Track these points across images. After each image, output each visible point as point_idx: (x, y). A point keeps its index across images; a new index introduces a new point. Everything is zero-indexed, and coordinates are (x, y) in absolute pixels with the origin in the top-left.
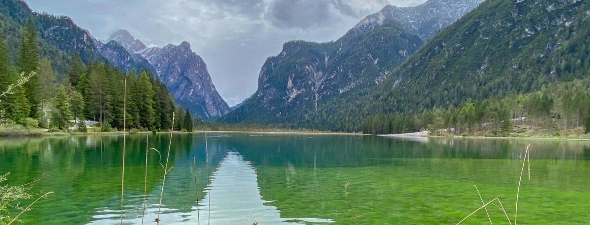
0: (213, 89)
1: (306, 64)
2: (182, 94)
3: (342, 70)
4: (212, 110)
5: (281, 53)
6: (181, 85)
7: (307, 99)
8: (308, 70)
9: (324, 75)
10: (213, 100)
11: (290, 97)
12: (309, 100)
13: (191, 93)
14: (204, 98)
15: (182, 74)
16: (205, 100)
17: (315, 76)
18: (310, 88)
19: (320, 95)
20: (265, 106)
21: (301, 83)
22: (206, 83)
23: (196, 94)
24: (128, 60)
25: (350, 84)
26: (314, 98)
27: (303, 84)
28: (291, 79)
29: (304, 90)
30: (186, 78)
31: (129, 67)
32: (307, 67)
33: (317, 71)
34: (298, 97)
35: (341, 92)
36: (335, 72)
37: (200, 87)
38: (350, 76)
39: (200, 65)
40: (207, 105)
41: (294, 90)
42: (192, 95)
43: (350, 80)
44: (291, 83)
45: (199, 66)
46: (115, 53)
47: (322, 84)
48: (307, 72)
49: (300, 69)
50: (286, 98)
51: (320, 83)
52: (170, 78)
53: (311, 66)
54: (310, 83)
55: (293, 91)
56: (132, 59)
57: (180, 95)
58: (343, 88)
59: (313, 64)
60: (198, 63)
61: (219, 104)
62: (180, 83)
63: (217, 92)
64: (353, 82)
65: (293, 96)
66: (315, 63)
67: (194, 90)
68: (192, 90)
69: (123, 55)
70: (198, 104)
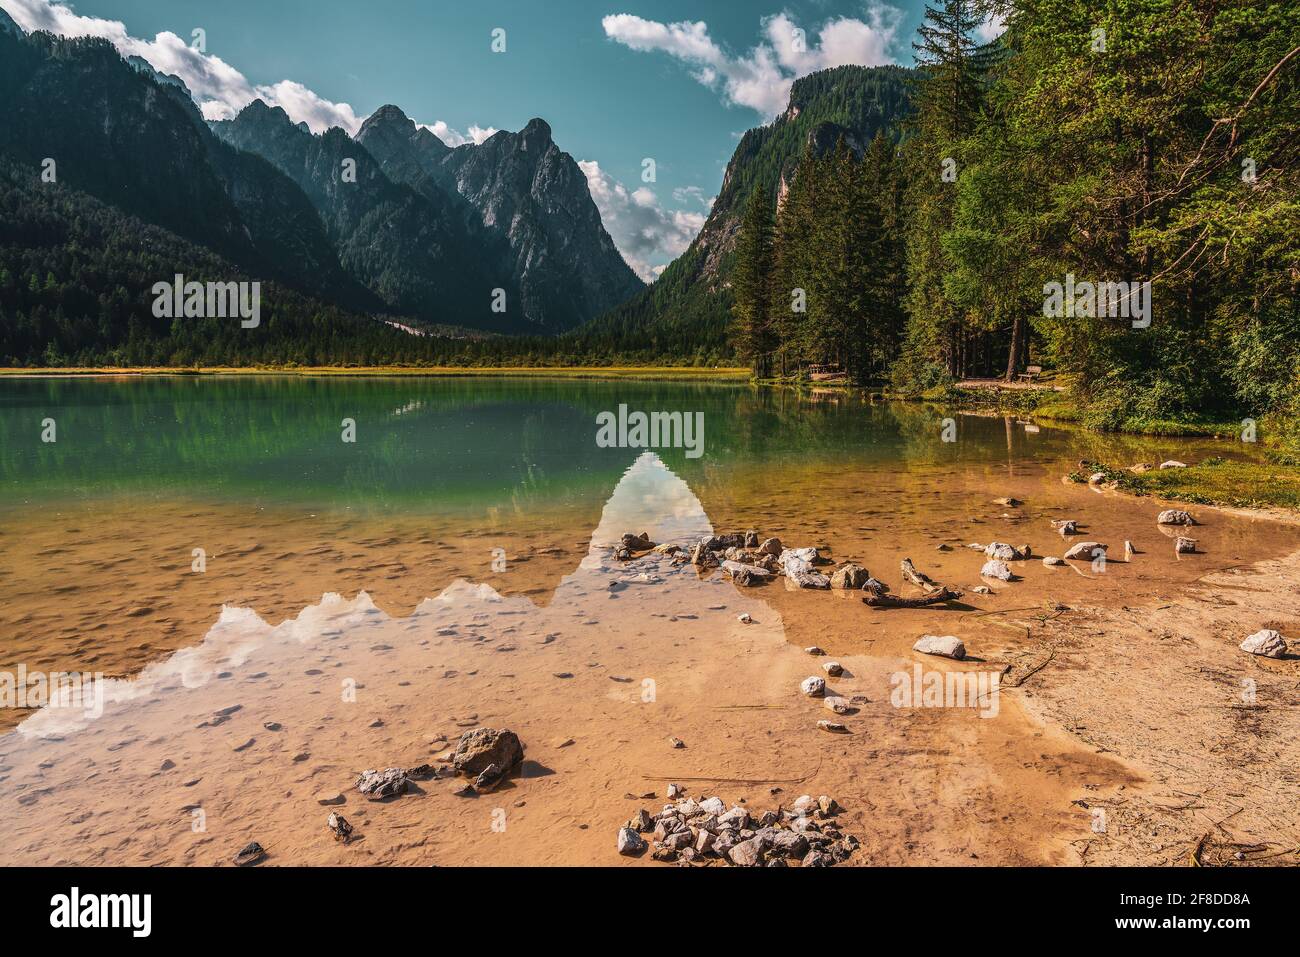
0: (604, 247)
5: (784, 115)
10: (605, 277)
13: (541, 260)
14: (577, 272)
16: (580, 280)
22: (584, 229)
37: (566, 242)
39: (568, 179)
40: (586, 293)
45: (565, 181)
56: (383, 175)
63: (617, 254)
67: (550, 252)
70: (558, 290)
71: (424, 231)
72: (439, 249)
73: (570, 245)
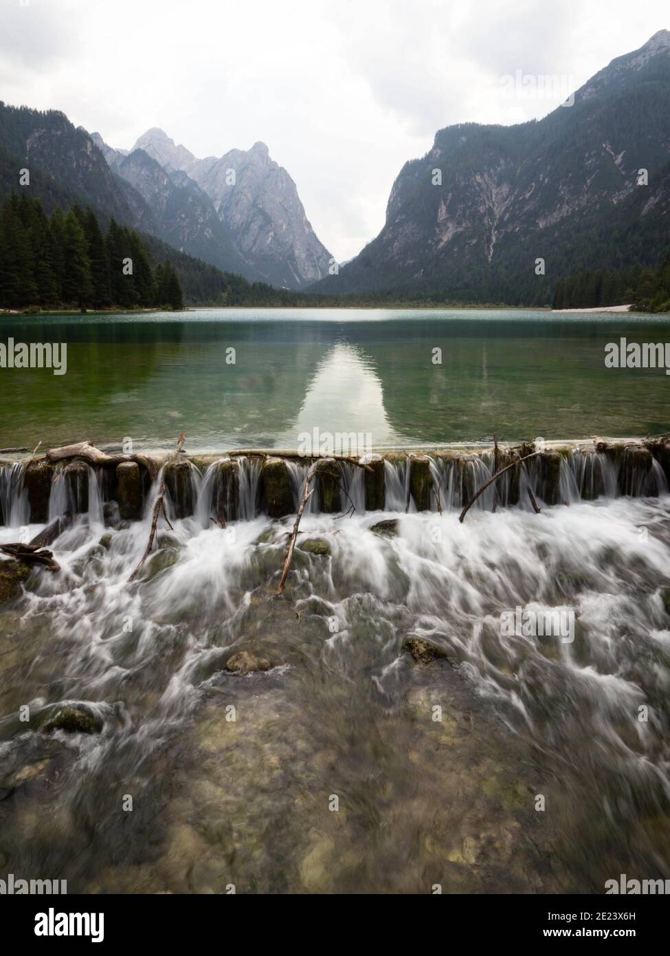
0: (307, 230)
1: (475, 173)
2: (255, 242)
3: (546, 181)
4: (306, 268)
5: (431, 153)
6: (253, 224)
7: (474, 241)
8: (479, 184)
9: (511, 192)
10: (308, 250)
11: (441, 240)
12: (477, 245)
13: (270, 239)
14: (291, 247)
15: (254, 205)
16: (293, 252)
17: (494, 196)
18: (481, 220)
19: (500, 233)
20: (396, 258)
21: (464, 211)
22: (294, 218)
23: (277, 240)
24: (165, 183)
25: (560, 209)
26: (489, 240)
27: (468, 213)
28: (445, 204)
29: (469, 225)
30: (262, 212)
31: (166, 198)
32: (478, 177)
33: (499, 185)
34: (456, 238)
35: (541, 226)
36: (534, 184)
38: (562, 193)
39: (284, 185)
40: (297, 260)
41: (450, 225)
42: (271, 243)
43: (561, 200)
44: (444, 211)
45: (282, 187)
46: (143, 173)
47: (505, 212)
48: (477, 188)
49: (463, 183)
50: (434, 241)
51: (503, 209)
52: (234, 213)
53: (486, 176)
54: (482, 209)
55: (448, 228)
56: (170, 181)
57: (251, 244)
58: (545, 217)
59: (492, 171)
60: (282, 182)
61: (319, 258)
62: (251, 223)
63: (314, 235)
64: (568, 203)
65: (446, 237)
66: (495, 170)
67: (275, 234)
68: (272, 234)
69: (156, 175)
70: (281, 259)
71: (201, 220)
72: (210, 232)
73: (286, 229)
